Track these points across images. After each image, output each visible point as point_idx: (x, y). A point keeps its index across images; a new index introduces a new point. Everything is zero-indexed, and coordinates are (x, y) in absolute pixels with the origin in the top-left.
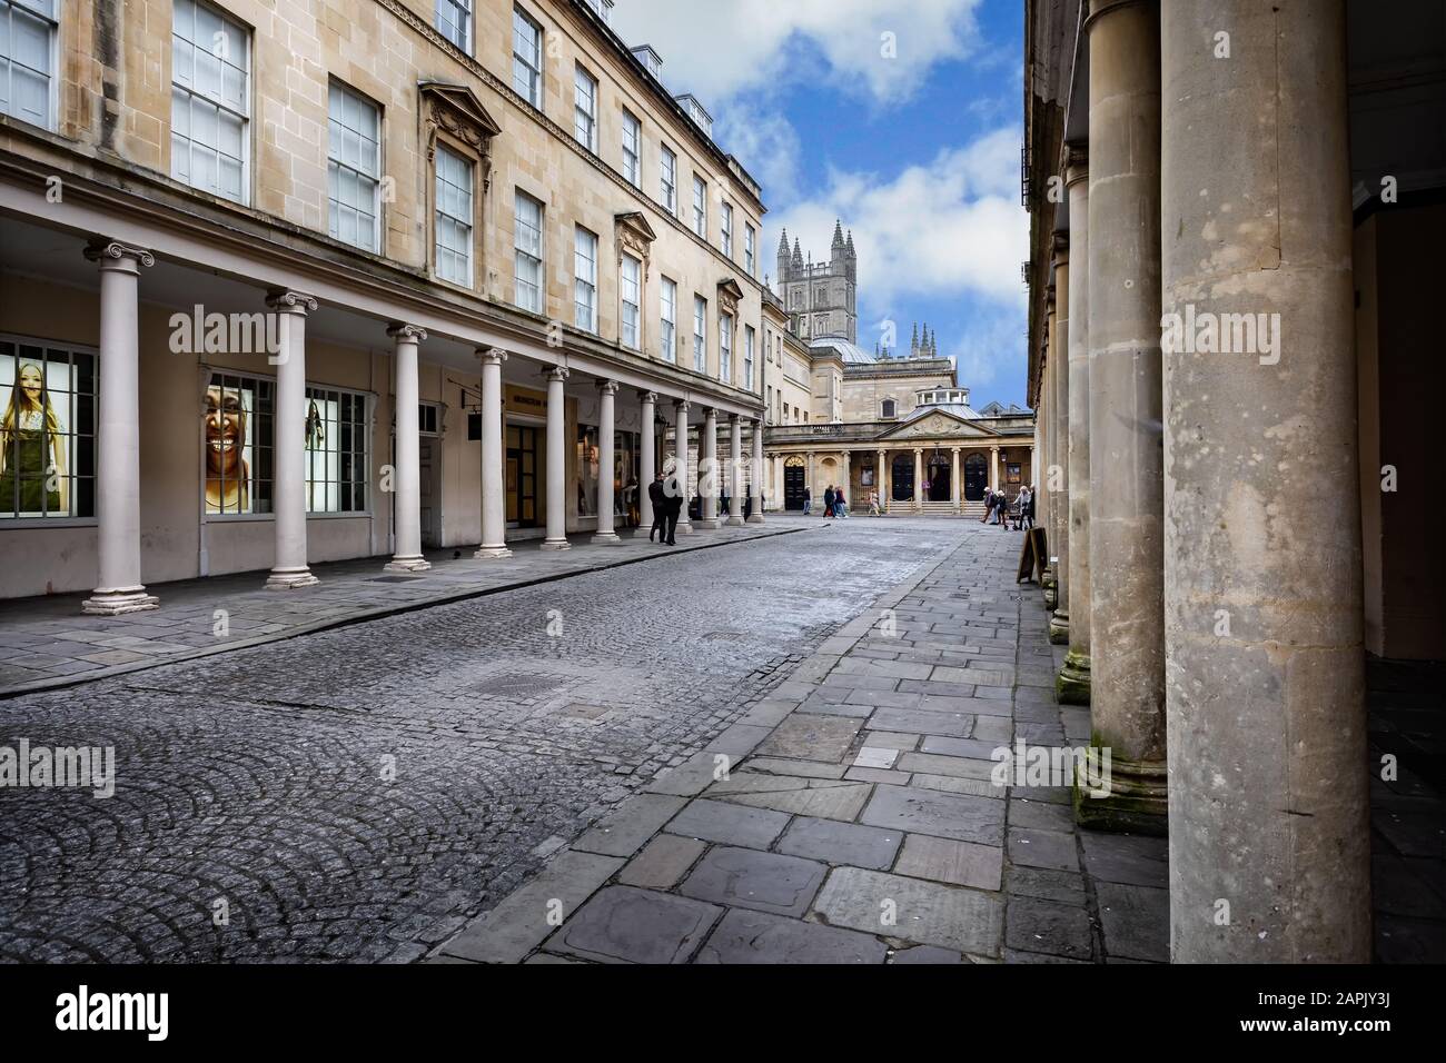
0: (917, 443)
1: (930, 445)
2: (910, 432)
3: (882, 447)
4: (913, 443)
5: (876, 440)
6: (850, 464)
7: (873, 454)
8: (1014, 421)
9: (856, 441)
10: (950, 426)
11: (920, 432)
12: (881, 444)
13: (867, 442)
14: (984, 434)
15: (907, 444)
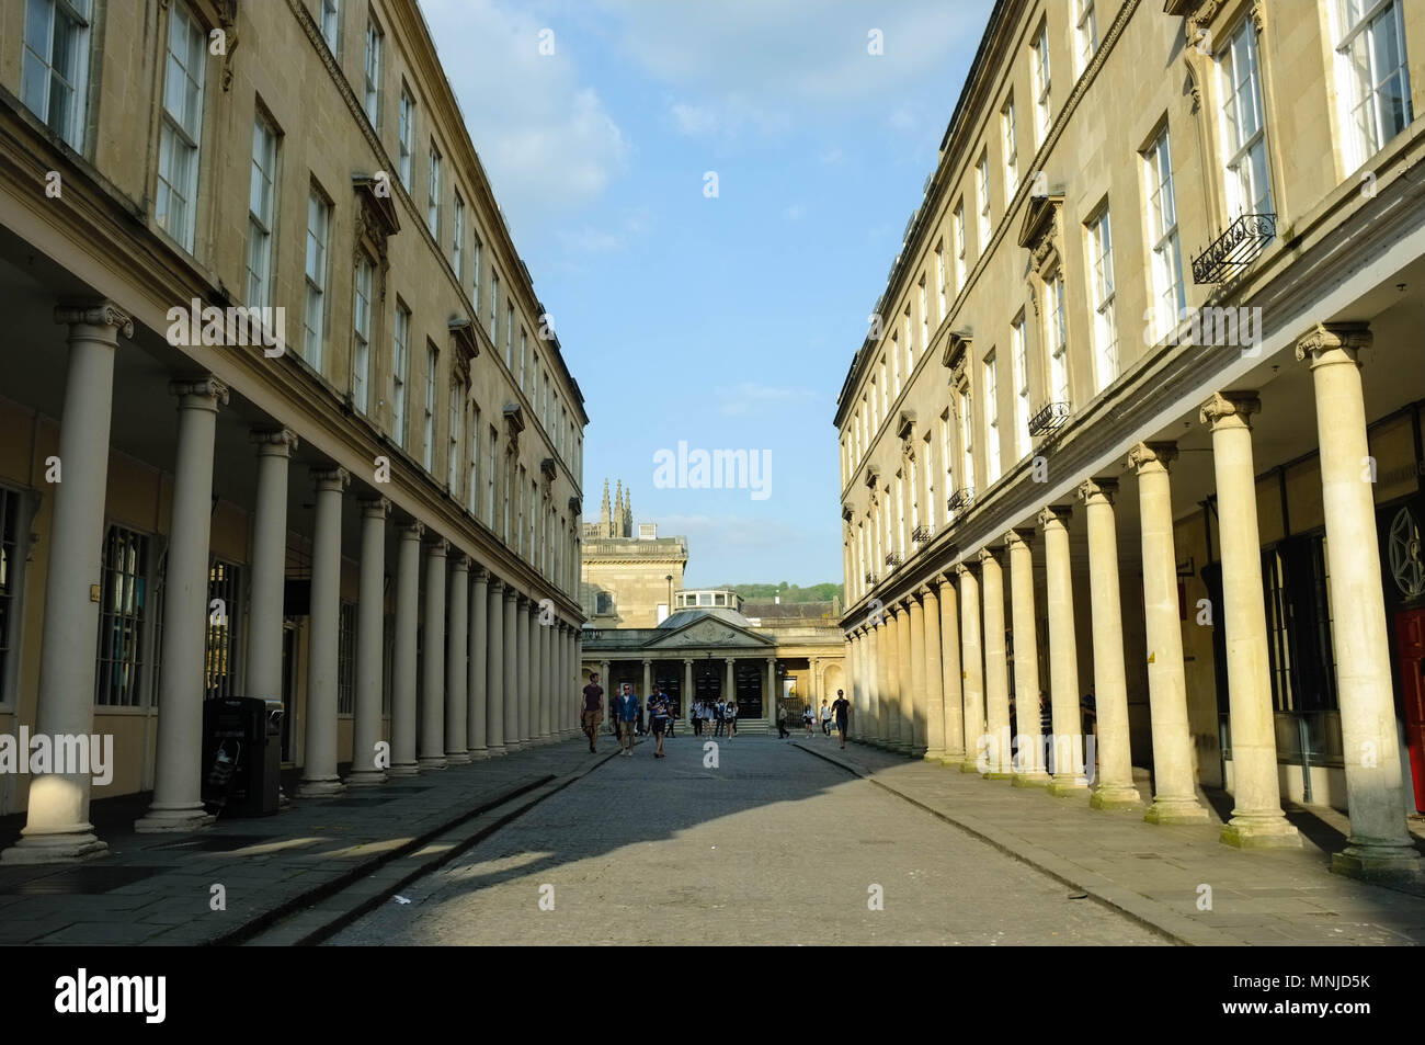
0: (688, 653)
1: (702, 655)
2: (678, 640)
3: (648, 656)
4: (683, 653)
5: (641, 650)
6: (610, 675)
7: (639, 664)
8: (791, 630)
9: (618, 649)
10: (723, 634)
11: (691, 640)
12: (646, 654)
13: (631, 650)
14: (760, 644)
15: (676, 654)
